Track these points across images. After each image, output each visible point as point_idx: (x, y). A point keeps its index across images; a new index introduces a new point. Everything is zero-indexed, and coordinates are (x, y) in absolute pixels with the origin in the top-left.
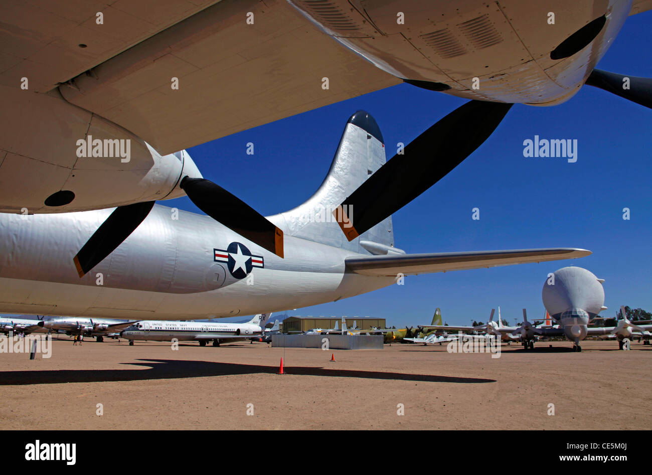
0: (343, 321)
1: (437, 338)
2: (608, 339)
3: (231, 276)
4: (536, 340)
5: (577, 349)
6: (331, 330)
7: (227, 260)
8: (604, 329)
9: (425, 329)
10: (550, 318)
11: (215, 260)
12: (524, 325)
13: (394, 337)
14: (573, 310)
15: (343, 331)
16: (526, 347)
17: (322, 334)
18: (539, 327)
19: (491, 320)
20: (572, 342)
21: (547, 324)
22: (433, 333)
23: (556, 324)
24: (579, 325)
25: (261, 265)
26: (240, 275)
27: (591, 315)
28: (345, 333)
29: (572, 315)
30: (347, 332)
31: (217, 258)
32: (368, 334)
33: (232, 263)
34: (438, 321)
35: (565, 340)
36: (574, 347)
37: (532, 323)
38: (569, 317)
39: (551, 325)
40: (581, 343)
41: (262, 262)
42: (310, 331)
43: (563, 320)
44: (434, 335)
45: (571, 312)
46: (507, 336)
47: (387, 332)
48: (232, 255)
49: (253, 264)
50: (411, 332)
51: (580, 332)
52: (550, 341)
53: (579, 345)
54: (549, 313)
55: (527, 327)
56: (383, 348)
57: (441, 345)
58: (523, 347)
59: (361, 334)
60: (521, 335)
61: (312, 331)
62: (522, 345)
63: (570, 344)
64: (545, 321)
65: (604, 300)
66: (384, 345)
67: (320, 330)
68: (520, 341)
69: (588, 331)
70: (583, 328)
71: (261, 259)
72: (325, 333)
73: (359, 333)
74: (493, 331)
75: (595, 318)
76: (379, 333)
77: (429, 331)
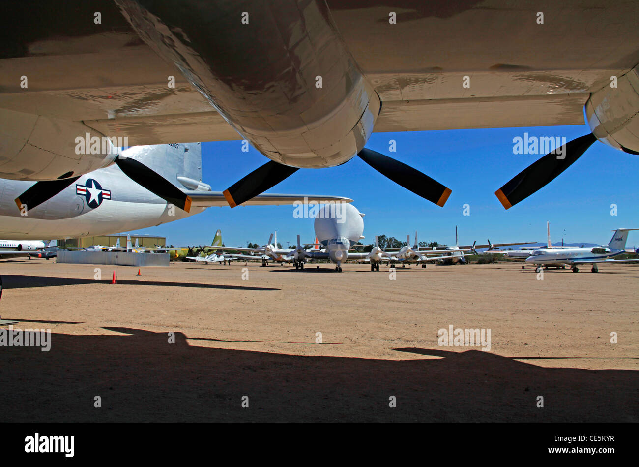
0: (129, 238)
1: (218, 257)
2: (364, 263)
3: (88, 206)
4: (306, 262)
5: (339, 270)
6: (113, 247)
7: (85, 193)
8: (361, 254)
9: (206, 249)
10: (319, 243)
11: (77, 194)
12: (298, 249)
13: (178, 256)
14: (338, 238)
15: (128, 248)
16: (297, 268)
17: (104, 250)
18: (308, 251)
19: (269, 243)
20: (336, 265)
21: (316, 248)
22: (214, 253)
23: (323, 248)
24: (341, 250)
25: (109, 197)
26: (94, 205)
27: (352, 243)
28: (130, 250)
29: (337, 242)
30: (131, 249)
31: (79, 192)
32: (152, 252)
33: (88, 195)
34: (218, 242)
35: (330, 263)
36: (337, 268)
37: (303, 246)
38: (334, 243)
39: (319, 249)
40: (342, 266)
41: (110, 195)
42: (90, 247)
43: (329, 246)
44: (215, 255)
45: (336, 240)
46: (281, 258)
47: (170, 250)
48: (89, 189)
49: (104, 196)
50: (192, 251)
51: (342, 256)
52: (317, 263)
53: (340, 267)
54: (318, 238)
55: (299, 250)
56: (169, 266)
57: (221, 264)
58: (295, 268)
59: (145, 252)
60: (294, 257)
61: (93, 248)
62: (294, 266)
63: (333, 266)
64: (314, 246)
65: (363, 231)
66: (170, 262)
67: (101, 247)
68: (292, 262)
69: (349, 256)
70: (344, 252)
71: (109, 193)
72: (107, 251)
73: (144, 251)
74: (270, 252)
75: (355, 245)
76: (163, 252)
77: (210, 250)
